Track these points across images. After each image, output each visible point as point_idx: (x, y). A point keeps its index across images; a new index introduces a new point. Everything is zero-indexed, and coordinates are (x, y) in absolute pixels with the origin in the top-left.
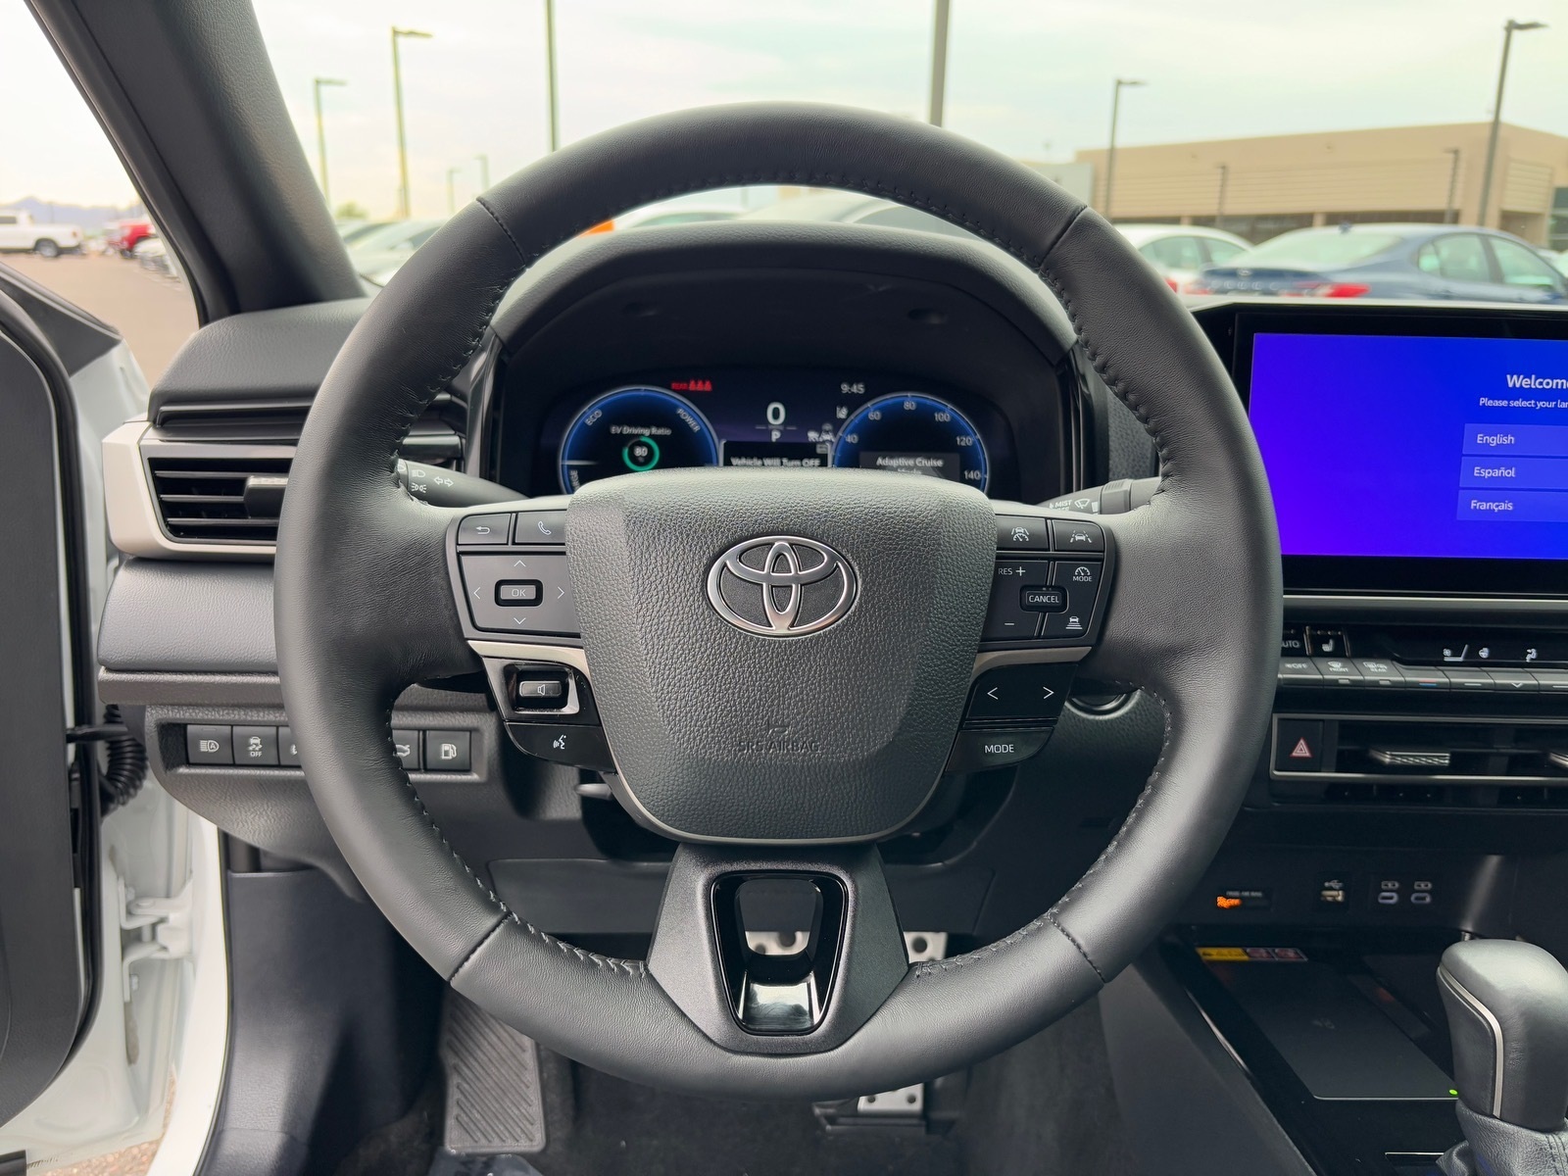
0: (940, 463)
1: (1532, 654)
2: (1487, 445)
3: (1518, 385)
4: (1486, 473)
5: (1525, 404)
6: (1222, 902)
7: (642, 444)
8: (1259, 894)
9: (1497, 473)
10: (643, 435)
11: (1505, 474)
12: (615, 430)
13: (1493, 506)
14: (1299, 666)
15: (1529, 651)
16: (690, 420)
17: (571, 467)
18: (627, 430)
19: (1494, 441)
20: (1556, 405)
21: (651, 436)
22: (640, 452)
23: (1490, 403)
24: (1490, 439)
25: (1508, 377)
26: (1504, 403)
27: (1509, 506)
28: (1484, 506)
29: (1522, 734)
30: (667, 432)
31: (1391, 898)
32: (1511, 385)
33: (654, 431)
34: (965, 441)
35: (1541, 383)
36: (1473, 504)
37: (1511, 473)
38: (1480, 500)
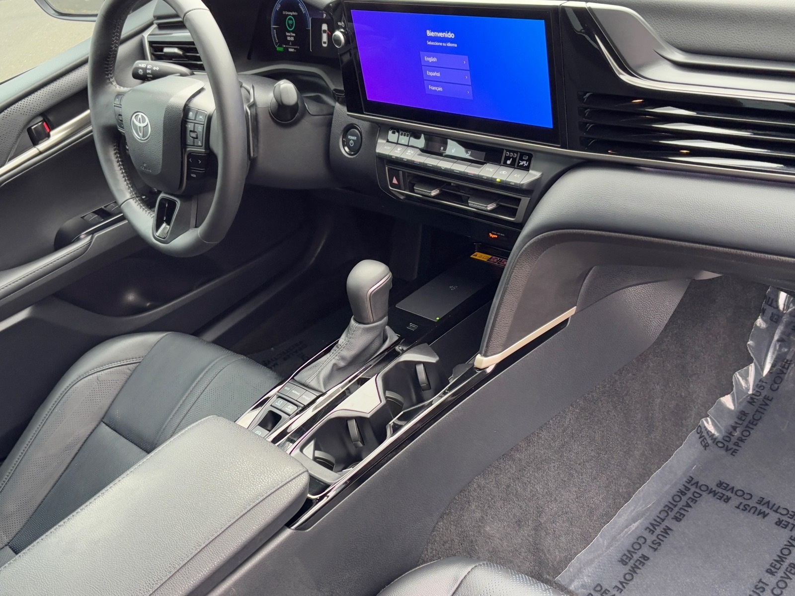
2: (428, 62)
4: (431, 74)
6: (491, 235)
8: (503, 235)
9: (434, 74)
10: (291, 15)
12: (284, 13)
13: (436, 88)
16: (302, 8)
17: (274, 28)
18: (287, 13)
19: (431, 60)
21: (293, 15)
22: (290, 22)
24: (429, 59)
26: (429, 43)
27: (440, 89)
30: (297, 14)
33: (294, 13)
36: (430, 87)
37: (438, 74)
38: (432, 86)
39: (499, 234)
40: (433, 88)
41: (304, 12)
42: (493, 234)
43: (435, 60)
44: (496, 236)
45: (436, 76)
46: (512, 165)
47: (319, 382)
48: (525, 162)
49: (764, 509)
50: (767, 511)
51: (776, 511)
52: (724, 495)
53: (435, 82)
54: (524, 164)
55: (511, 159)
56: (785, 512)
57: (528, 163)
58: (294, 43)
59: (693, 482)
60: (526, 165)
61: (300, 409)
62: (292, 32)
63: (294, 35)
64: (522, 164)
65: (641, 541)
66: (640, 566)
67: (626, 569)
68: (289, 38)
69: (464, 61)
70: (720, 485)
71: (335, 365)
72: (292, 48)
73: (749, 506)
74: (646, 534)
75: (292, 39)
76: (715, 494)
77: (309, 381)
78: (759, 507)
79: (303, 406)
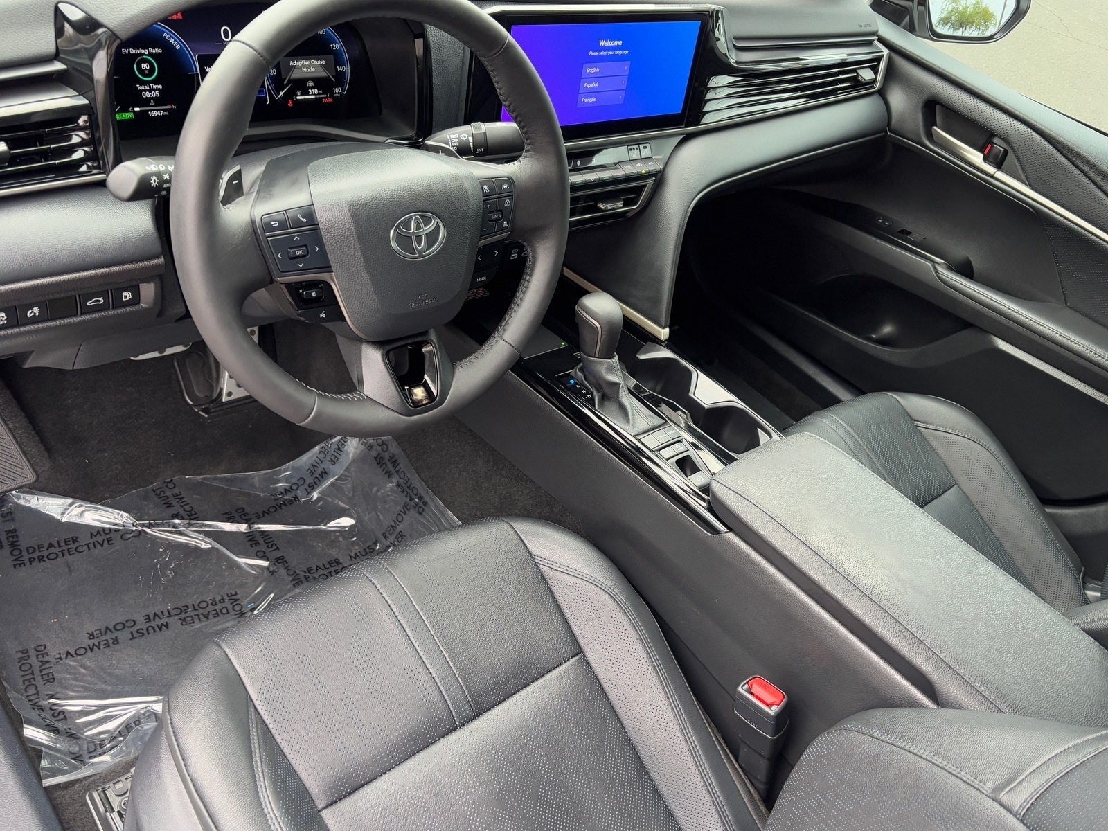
0: (323, 62)
2: (590, 73)
3: (603, 45)
4: (588, 86)
5: (605, 53)
7: (145, 61)
9: (592, 85)
10: (144, 54)
11: (595, 85)
12: (124, 51)
13: (589, 100)
16: (172, 41)
18: (133, 51)
19: (592, 71)
20: (614, 53)
21: (150, 54)
22: (145, 66)
23: (593, 54)
25: (600, 42)
26: (598, 54)
27: (594, 100)
29: (589, 197)
30: (160, 51)
31: (514, 256)
32: (600, 45)
33: (150, 50)
34: (335, 47)
35: (611, 44)
36: (583, 100)
38: (585, 98)
40: (586, 100)
41: (178, 47)
43: (597, 70)
45: (594, 88)
53: (589, 93)
58: (158, 102)
61: (684, 441)
62: (154, 82)
63: (160, 87)
68: (145, 95)
69: (627, 67)
72: (157, 110)
75: (156, 94)
79: (682, 437)
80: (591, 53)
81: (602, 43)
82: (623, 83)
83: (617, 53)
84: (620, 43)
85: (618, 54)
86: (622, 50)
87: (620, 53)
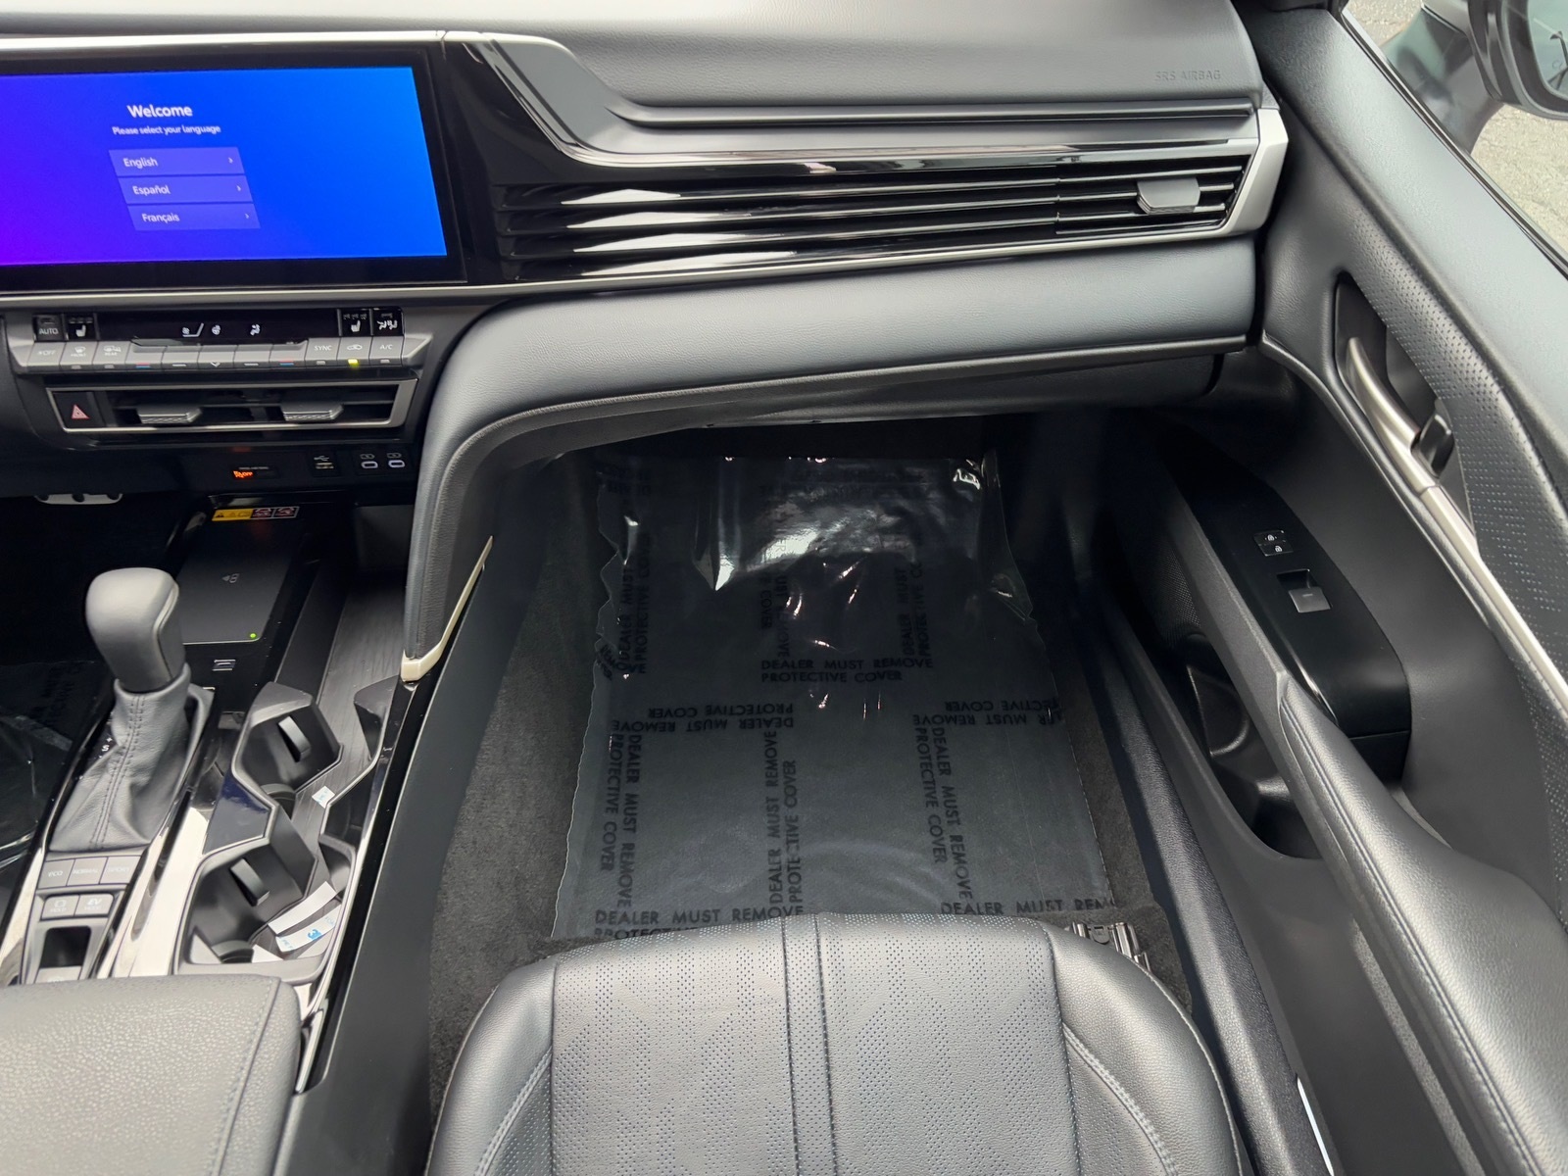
1: (256, 330)
2: (135, 168)
3: (140, 115)
4: (145, 191)
5: (153, 131)
6: (237, 473)
8: (269, 467)
9: (154, 191)
11: (161, 190)
13: (162, 218)
14: (49, 352)
15: (254, 327)
19: (141, 164)
20: (182, 130)
23: (122, 132)
24: (136, 163)
25: (129, 107)
26: (135, 131)
27: (175, 218)
28: (154, 219)
32: (134, 114)
35: (160, 112)
36: (145, 217)
37: (166, 190)
38: (149, 213)
39: (255, 468)
42: (241, 471)
43: (152, 162)
44: (251, 474)
45: (159, 195)
46: (363, 333)
47: (125, 832)
48: (390, 323)
49: (719, 717)
50: (723, 718)
51: (732, 714)
52: (665, 723)
53: (157, 204)
54: (388, 327)
55: (359, 323)
56: (740, 710)
57: (396, 322)
59: (621, 726)
60: (395, 326)
61: (121, 895)
64: (385, 326)
65: (611, 828)
66: (630, 860)
67: (617, 871)
69: (232, 159)
70: (652, 713)
71: (133, 787)
73: (700, 722)
74: (610, 817)
76: (654, 727)
77: (100, 838)
78: (713, 718)
79: (124, 887)
80: (115, 130)
81: (135, 111)
82: (241, 189)
83: (189, 130)
84: (187, 111)
85: (194, 134)
86: (203, 125)
87: (198, 130)
